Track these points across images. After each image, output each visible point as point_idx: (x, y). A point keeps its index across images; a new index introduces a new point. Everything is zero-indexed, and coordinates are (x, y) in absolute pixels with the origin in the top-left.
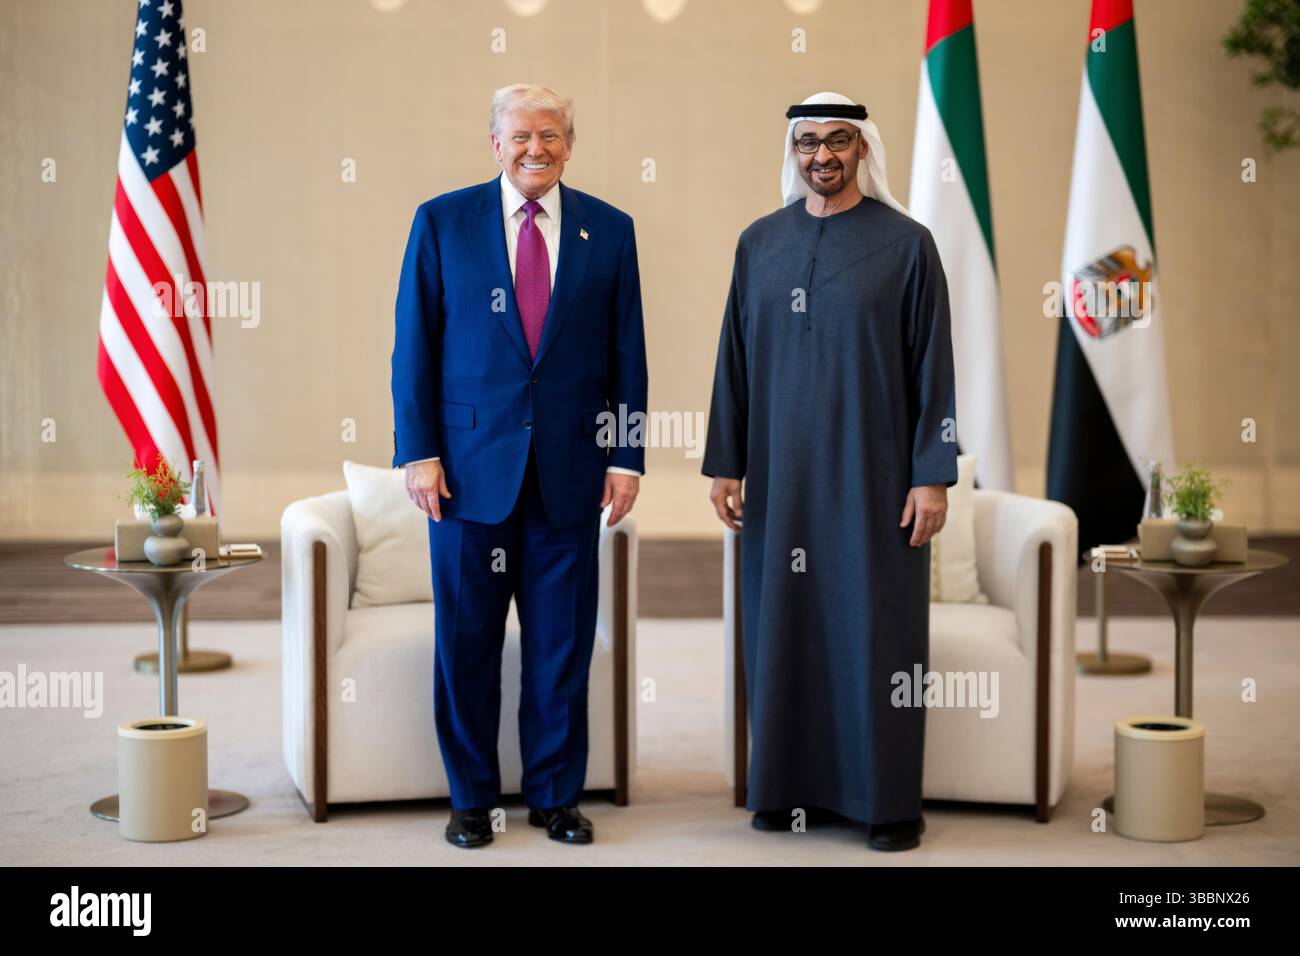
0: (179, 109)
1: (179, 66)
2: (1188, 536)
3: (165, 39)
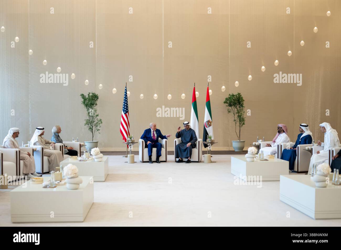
0: (127, 108)
1: (127, 104)
2: (210, 140)
3: (126, 102)
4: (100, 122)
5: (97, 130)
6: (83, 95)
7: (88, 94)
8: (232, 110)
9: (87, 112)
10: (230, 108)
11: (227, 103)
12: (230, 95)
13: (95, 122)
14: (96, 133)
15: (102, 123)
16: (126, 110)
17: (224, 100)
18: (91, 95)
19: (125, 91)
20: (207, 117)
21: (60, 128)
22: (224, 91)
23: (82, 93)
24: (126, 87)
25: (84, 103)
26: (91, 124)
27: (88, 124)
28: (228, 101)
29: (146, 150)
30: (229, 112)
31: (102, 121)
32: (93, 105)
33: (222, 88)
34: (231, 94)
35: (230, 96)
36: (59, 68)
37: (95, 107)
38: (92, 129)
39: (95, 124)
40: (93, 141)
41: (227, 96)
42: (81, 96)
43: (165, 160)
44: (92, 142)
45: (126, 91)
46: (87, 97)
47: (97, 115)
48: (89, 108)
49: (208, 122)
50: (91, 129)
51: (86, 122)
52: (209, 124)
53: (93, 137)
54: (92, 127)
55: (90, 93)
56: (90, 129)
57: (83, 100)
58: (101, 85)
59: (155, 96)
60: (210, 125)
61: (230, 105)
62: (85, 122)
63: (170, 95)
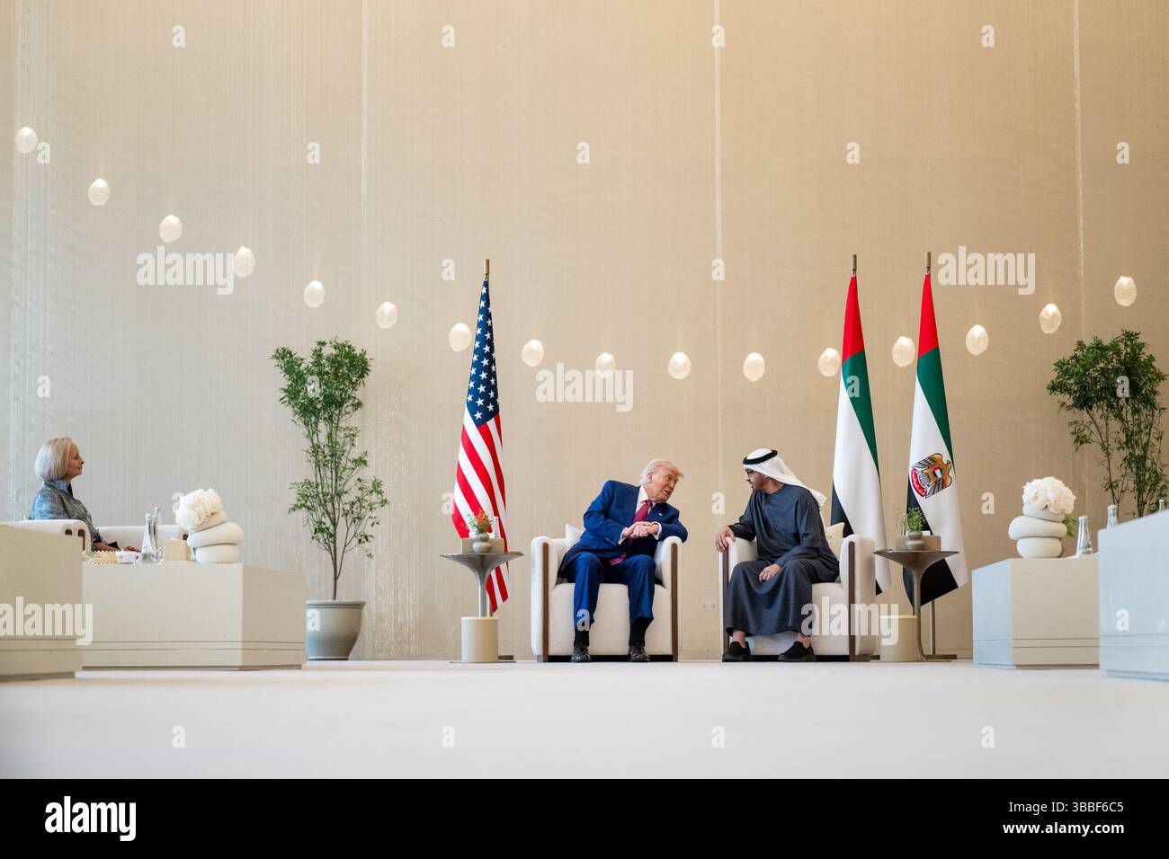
0: (492, 395)
1: (492, 375)
2: (912, 538)
3: (485, 362)
4: (374, 498)
5: (360, 541)
6: (287, 360)
7: (315, 346)
8: (1093, 427)
9: (307, 444)
10: (1084, 416)
11: (1069, 391)
12: (1081, 345)
13: (345, 498)
14: (352, 556)
15: (384, 502)
16: (486, 405)
17: (1053, 375)
18: (328, 351)
19: (482, 304)
20: (923, 439)
21: (74, 448)
22: (1052, 331)
23: (281, 345)
24: (486, 284)
25: (293, 393)
26: (324, 506)
27: (309, 509)
28: (1072, 381)
29: (564, 594)
30: (1081, 440)
31: (383, 488)
32: (340, 404)
33: (1043, 313)
34: (1088, 342)
35: (1079, 353)
36: (172, 220)
37: (349, 420)
38: (333, 536)
39: (347, 507)
40: (335, 598)
41: (1067, 352)
42: (275, 362)
43: (668, 651)
44: (331, 601)
45: (488, 304)
46: (308, 361)
47: (361, 462)
48: (316, 423)
49: (932, 463)
50: (327, 534)
51: (296, 496)
52: (936, 473)
53: (336, 578)
54: (335, 524)
55: (323, 344)
56: (322, 531)
57: (284, 382)
58: (388, 307)
59: (675, 363)
60: (941, 484)
61: (1084, 402)
62: (293, 498)
63: (755, 358)
